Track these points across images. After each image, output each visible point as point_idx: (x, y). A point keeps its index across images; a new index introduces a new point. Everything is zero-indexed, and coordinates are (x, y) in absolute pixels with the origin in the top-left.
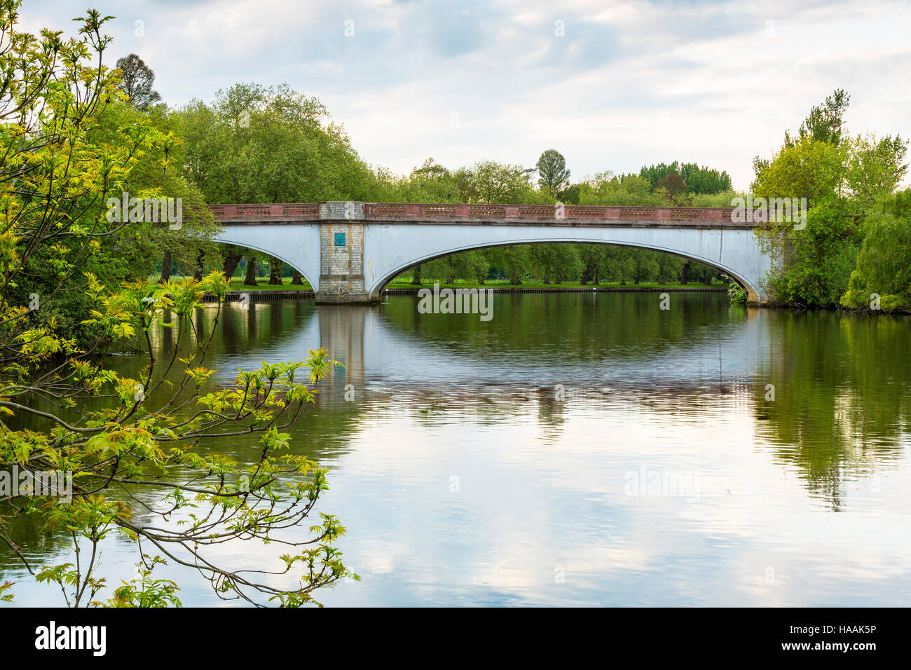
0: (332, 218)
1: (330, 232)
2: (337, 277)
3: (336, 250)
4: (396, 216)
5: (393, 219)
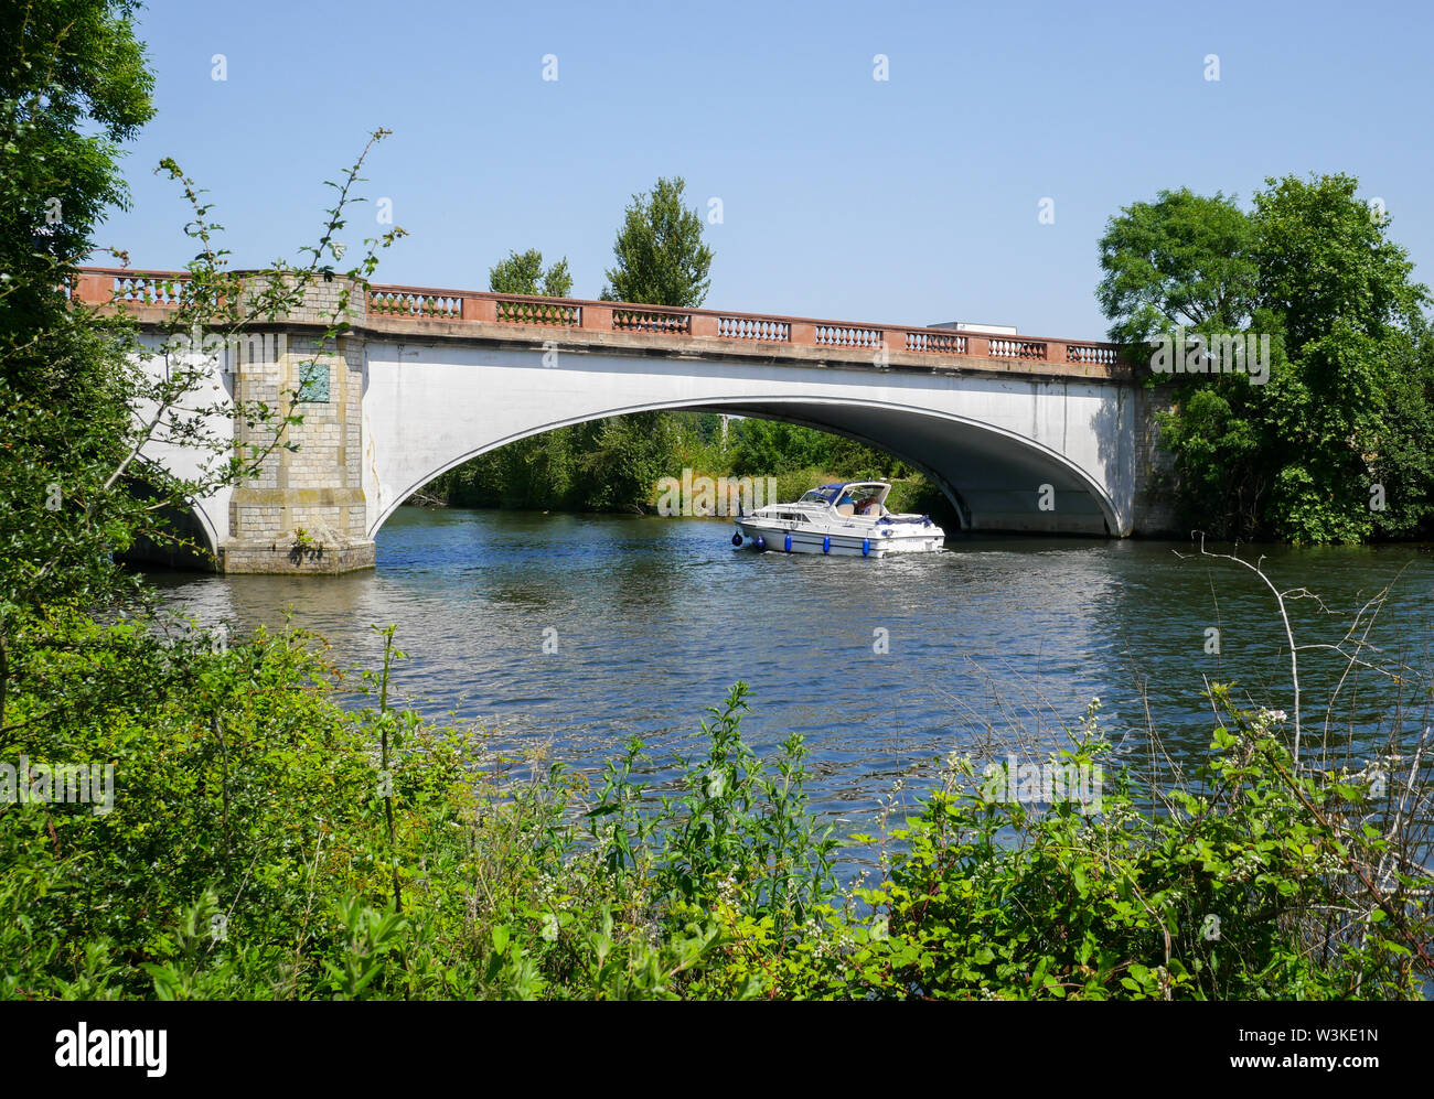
0: (291, 319)
3: (305, 414)
5: (435, 332)
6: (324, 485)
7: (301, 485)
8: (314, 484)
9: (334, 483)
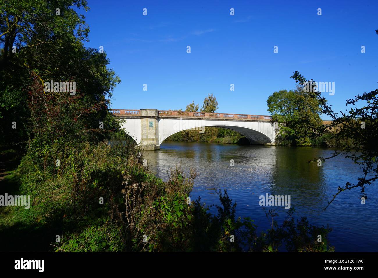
0: (148, 115)
1: (147, 121)
2: (150, 139)
3: (150, 128)
4: (169, 116)
5: (168, 116)
6: (153, 138)
7: (150, 138)
8: (151, 138)
9: (154, 138)
